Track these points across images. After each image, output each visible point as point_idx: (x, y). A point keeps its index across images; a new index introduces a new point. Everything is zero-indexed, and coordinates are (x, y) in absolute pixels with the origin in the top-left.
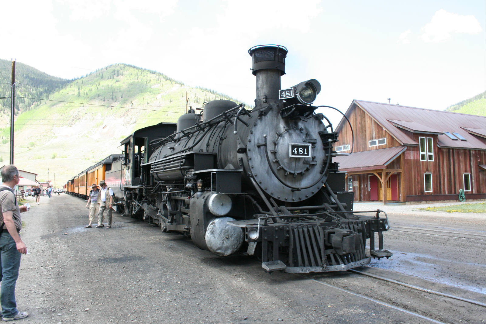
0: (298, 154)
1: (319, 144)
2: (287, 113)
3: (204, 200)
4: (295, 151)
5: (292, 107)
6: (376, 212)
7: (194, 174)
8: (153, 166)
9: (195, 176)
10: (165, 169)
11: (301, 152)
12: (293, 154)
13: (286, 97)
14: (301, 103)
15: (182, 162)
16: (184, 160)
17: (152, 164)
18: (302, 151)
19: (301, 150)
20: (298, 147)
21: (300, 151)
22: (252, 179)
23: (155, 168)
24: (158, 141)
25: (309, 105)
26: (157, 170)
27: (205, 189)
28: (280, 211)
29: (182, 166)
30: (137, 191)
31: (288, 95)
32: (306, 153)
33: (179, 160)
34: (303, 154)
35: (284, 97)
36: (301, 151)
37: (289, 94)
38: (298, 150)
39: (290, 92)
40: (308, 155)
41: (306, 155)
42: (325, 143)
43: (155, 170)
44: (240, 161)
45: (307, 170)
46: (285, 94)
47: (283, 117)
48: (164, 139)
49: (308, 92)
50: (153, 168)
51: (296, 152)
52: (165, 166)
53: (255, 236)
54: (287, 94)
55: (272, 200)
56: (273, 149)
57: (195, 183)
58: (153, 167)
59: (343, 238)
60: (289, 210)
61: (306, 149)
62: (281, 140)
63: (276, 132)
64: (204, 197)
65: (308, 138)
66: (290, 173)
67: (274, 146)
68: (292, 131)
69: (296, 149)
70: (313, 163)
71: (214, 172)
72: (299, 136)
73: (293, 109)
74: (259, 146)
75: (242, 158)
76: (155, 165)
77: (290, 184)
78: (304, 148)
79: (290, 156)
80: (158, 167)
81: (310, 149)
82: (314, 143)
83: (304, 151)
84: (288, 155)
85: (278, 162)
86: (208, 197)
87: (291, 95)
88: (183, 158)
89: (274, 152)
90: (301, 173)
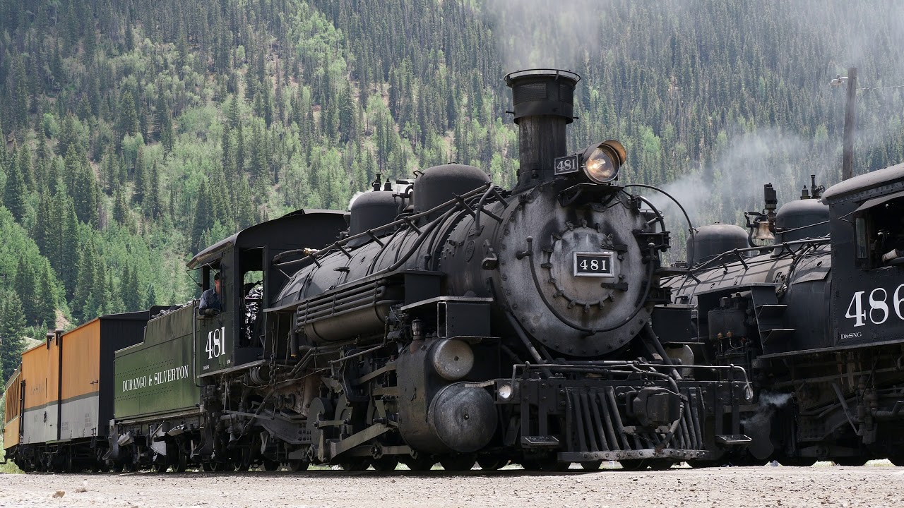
0: (589, 270)
1: (634, 251)
2: (569, 199)
3: (426, 353)
4: (583, 265)
5: (576, 188)
7: (405, 312)
8: (302, 309)
9: (407, 315)
10: (338, 310)
11: (595, 268)
12: (580, 270)
13: (565, 171)
14: (591, 182)
15: (379, 292)
16: (382, 288)
17: (301, 306)
18: (596, 265)
19: (595, 262)
20: (589, 259)
21: (593, 264)
22: (508, 314)
23: (309, 313)
26: (313, 317)
27: (427, 336)
29: (379, 299)
30: (253, 375)
31: (568, 167)
32: (604, 269)
34: (599, 271)
35: (562, 170)
37: (569, 165)
38: (589, 264)
39: (571, 162)
40: (608, 272)
41: (604, 272)
42: (643, 251)
43: (309, 319)
44: (488, 283)
45: (610, 300)
46: (564, 164)
47: (563, 205)
50: (300, 315)
51: (585, 267)
52: (337, 305)
53: (508, 394)
54: (566, 165)
56: (546, 262)
57: (407, 327)
58: (303, 311)
61: (604, 262)
62: (558, 246)
63: (552, 232)
64: (425, 347)
65: (610, 243)
66: (577, 304)
67: (547, 256)
68: (579, 231)
69: (585, 261)
70: (620, 287)
71: (442, 301)
72: (593, 239)
73: (579, 192)
74: (520, 256)
75: (491, 279)
76: (310, 307)
77: (577, 323)
78: (600, 259)
79: (576, 273)
80: (315, 311)
81: (612, 261)
82: (621, 250)
83: (600, 265)
84: (572, 272)
85: (554, 284)
86: (433, 345)
87: (574, 168)
88: (380, 285)
89: (547, 267)
90: (598, 305)
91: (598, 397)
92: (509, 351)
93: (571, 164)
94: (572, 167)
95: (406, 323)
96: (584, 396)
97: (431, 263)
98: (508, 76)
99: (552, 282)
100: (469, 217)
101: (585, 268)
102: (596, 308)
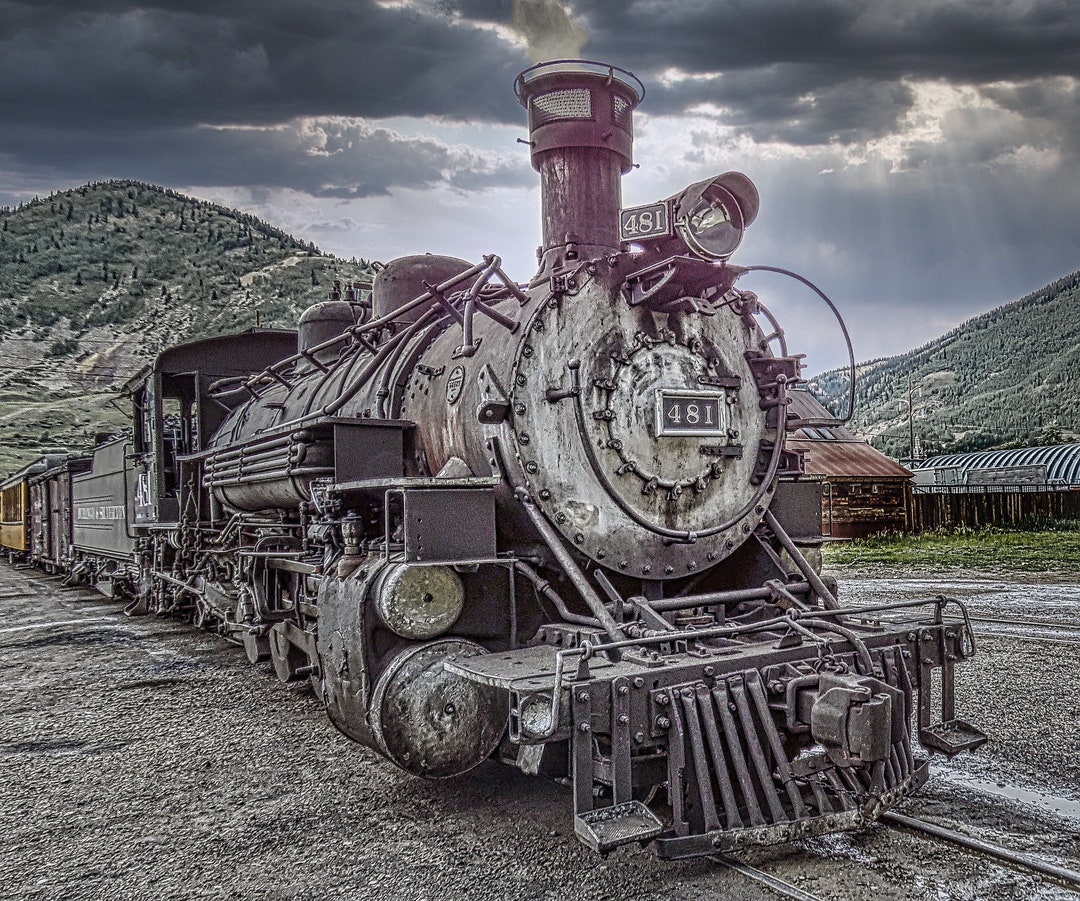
0: (684, 424)
1: (749, 390)
2: (646, 289)
3: (365, 585)
4: (673, 414)
5: (665, 268)
6: (933, 605)
7: (334, 495)
8: (209, 463)
9: (337, 502)
10: (245, 474)
11: (692, 418)
12: (668, 423)
13: (641, 233)
14: (692, 254)
15: (296, 453)
16: (299, 446)
17: (208, 459)
18: (695, 415)
19: (694, 409)
20: (683, 402)
21: (690, 413)
22: (531, 508)
23: (217, 470)
24: (237, 383)
25: (718, 263)
26: (222, 478)
28: (628, 616)
29: (294, 464)
31: (645, 227)
32: (709, 422)
33: (284, 445)
34: (701, 425)
35: (634, 232)
36: (692, 413)
37: (650, 223)
38: (683, 411)
39: (654, 216)
40: (715, 425)
41: (709, 426)
42: (763, 389)
43: (216, 479)
44: (489, 447)
45: (713, 474)
46: (638, 221)
47: (633, 302)
48: (254, 378)
49: (713, 219)
50: (209, 472)
51: (677, 419)
52: (246, 464)
53: (543, 721)
54: (643, 221)
55: (600, 575)
56: (603, 408)
57: (334, 525)
58: (211, 467)
59: (849, 709)
60: (659, 611)
61: (708, 408)
62: (626, 377)
63: (611, 352)
64: (363, 576)
65: (712, 373)
66: (660, 486)
67: (604, 398)
68: (662, 350)
69: (676, 407)
70: (729, 453)
71: (395, 487)
72: (687, 365)
73: (668, 275)
74: (553, 398)
75: (496, 440)
76: (219, 461)
77: (656, 520)
78: (701, 402)
79: (659, 430)
80: (226, 468)
81: (722, 406)
82: (732, 386)
83: (703, 414)
84: (650, 428)
85: (619, 451)
86: (379, 571)
87: (658, 227)
88: (297, 441)
89: (605, 418)
90: (694, 487)
91: (731, 697)
92: (531, 574)
93: (654, 221)
94: (655, 225)
95: (335, 518)
96: (706, 699)
97: (389, 405)
98: (521, 78)
99: (614, 446)
100: (455, 329)
101: (677, 421)
102: (689, 491)
